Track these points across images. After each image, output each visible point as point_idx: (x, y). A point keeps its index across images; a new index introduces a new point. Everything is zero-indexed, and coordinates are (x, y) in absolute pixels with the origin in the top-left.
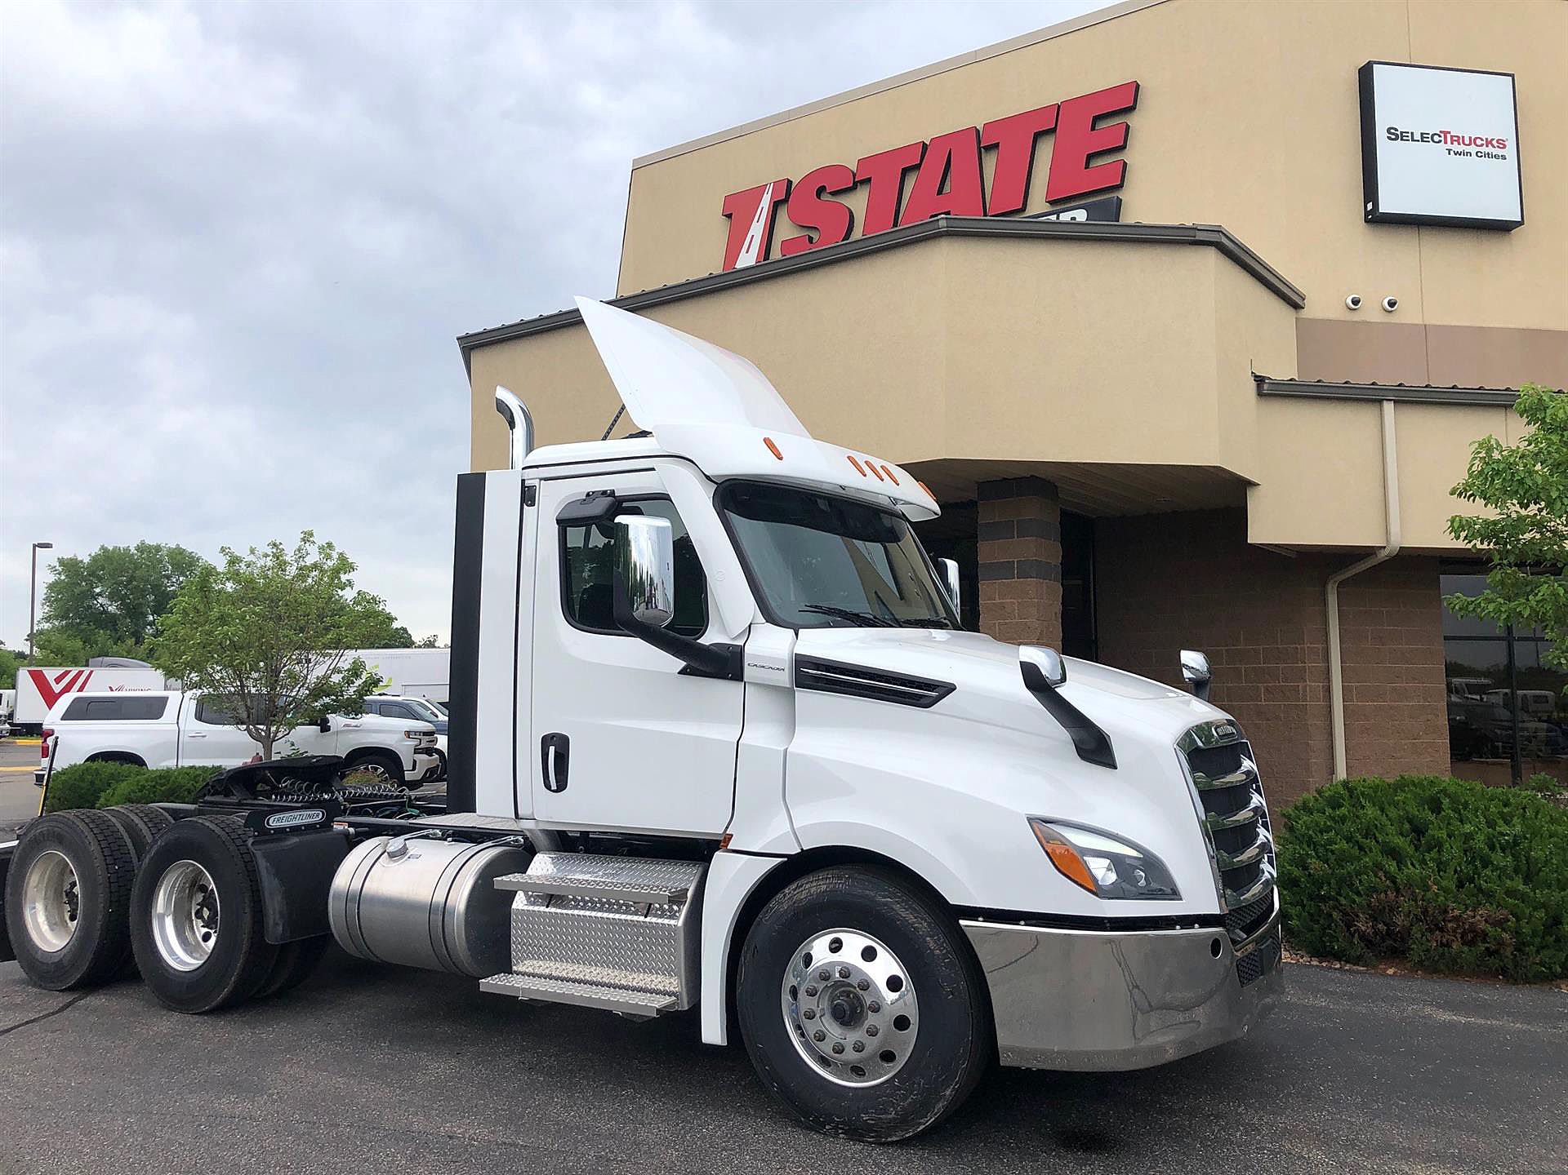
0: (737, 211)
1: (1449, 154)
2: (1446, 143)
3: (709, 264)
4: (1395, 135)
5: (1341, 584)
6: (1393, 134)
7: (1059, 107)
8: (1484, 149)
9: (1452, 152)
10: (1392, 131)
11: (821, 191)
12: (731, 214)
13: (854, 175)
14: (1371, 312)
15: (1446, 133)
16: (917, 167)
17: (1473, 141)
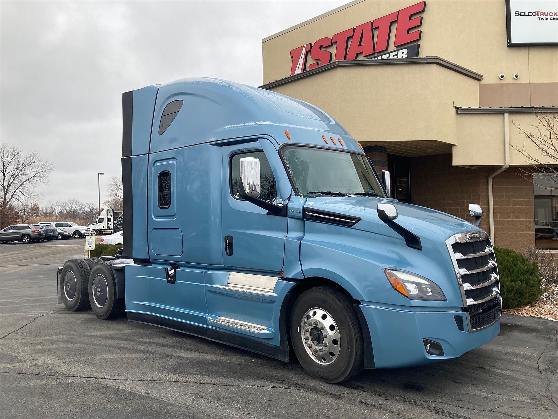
0: (294, 55)
1: (539, 19)
2: (538, 15)
3: (286, 74)
4: (518, 14)
5: (493, 178)
6: (517, 14)
7: (398, 12)
8: (553, 17)
9: (540, 19)
10: (517, 12)
11: (321, 47)
12: (293, 56)
13: (332, 41)
14: (509, 80)
15: (538, 12)
16: (352, 37)
17: (549, 14)
